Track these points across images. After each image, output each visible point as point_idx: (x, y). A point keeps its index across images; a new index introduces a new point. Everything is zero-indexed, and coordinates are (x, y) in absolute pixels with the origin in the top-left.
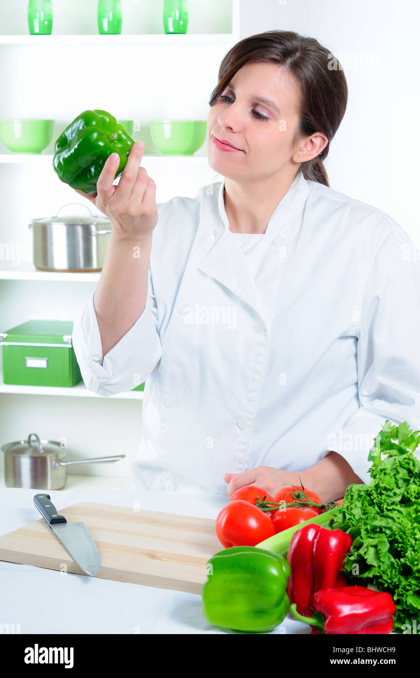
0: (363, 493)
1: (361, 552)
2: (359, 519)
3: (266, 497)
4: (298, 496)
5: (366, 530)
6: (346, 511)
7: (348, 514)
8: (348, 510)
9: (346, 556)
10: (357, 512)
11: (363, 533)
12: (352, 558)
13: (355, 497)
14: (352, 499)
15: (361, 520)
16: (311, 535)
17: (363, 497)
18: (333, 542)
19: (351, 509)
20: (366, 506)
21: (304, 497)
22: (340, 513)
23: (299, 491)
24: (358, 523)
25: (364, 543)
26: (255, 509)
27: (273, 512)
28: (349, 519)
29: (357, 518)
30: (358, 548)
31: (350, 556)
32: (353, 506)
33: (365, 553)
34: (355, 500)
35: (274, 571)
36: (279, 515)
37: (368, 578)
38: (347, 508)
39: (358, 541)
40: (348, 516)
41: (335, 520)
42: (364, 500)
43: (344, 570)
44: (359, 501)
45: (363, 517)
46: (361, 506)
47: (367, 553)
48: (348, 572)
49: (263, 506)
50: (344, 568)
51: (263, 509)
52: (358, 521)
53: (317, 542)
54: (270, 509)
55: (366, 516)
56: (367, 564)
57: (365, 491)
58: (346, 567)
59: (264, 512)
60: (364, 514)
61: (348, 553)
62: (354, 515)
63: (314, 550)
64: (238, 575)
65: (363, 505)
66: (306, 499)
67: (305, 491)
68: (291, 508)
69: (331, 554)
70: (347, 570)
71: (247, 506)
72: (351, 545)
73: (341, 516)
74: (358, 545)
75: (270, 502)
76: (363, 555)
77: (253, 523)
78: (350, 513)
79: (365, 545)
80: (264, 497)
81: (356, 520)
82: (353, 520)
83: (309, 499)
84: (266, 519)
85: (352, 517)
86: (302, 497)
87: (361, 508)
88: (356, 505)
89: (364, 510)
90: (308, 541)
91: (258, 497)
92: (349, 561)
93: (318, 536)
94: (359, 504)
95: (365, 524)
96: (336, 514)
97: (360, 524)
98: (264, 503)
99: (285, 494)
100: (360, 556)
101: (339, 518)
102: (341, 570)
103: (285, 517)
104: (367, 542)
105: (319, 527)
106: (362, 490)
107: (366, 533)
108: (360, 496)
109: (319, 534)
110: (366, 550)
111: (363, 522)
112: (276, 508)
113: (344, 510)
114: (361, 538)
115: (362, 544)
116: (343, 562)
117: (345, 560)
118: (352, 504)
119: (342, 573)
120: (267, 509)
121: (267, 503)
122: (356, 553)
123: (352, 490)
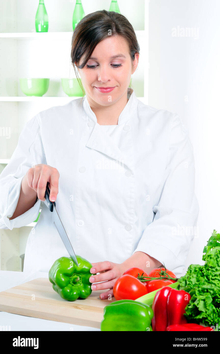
0: (197, 269)
1: (196, 303)
2: (195, 284)
3: (143, 273)
4: (163, 274)
5: (199, 291)
6: (187, 279)
7: (188, 281)
8: (188, 279)
9: (186, 306)
10: (194, 280)
11: (197, 292)
12: (190, 307)
13: (193, 271)
14: (191, 273)
15: (196, 285)
16: (166, 293)
17: (197, 272)
18: (179, 298)
19: (190, 278)
20: (199, 277)
21: (166, 274)
22: (183, 281)
23: (163, 271)
24: (194, 286)
25: (197, 298)
26: (136, 280)
27: (147, 282)
28: (189, 284)
29: (193, 283)
30: (194, 301)
31: (189, 306)
32: (191, 277)
33: (198, 304)
34: (193, 273)
35: (143, 314)
36: (151, 283)
37: (199, 319)
38: (188, 277)
39: (194, 297)
40: (188, 283)
41: (181, 285)
42: (198, 273)
43: (186, 314)
44: (195, 274)
45: (197, 283)
46: (196, 277)
47: (199, 304)
48: (188, 315)
49: (141, 279)
50: (186, 313)
51: (142, 280)
52: (194, 285)
53: (170, 297)
54: (145, 280)
55: (199, 283)
56: (199, 311)
57: (199, 268)
58: (186, 312)
59: (142, 282)
60: (198, 281)
61: (188, 304)
62: (192, 282)
63: (168, 302)
64: (122, 316)
65: (197, 276)
66: (167, 276)
67: (167, 271)
68: (158, 280)
69: (178, 304)
70: (187, 314)
71: (131, 278)
72: (190, 299)
73: (184, 282)
74: (194, 300)
75: (146, 277)
76: (196, 305)
77: (135, 288)
78: (189, 280)
79: (198, 299)
80: (142, 273)
81: (193, 285)
82: (191, 285)
83: (169, 275)
84: (143, 286)
85: (190, 283)
86: (165, 274)
87: (196, 278)
88: (193, 276)
89: (198, 279)
90: (164, 296)
91: (139, 273)
92: (188, 309)
93: (170, 294)
94: (195, 276)
95: (198, 287)
96: (181, 282)
97: (195, 287)
98: (142, 277)
99: (155, 273)
100: (194, 305)
101: (183, 283)
102: (184, 314)
103: (154, 285)
104: (199, 297)
105: (171, 288)
106: (197, 267)
107: (198, 292)
108: (196, 271)
109: (171, 292)
110: (198, 302)
111: (197, 286)
112: (150, 280)
113: (185, 279)
114: (196, 295)
115: (196, 299)
116: (185, 310)
117: (186, 308)
118: (190, 275)
119: (185, 316)
120: (143, 281)
121: (144, 277)
122: (192, 304)
123: (191, 267)
